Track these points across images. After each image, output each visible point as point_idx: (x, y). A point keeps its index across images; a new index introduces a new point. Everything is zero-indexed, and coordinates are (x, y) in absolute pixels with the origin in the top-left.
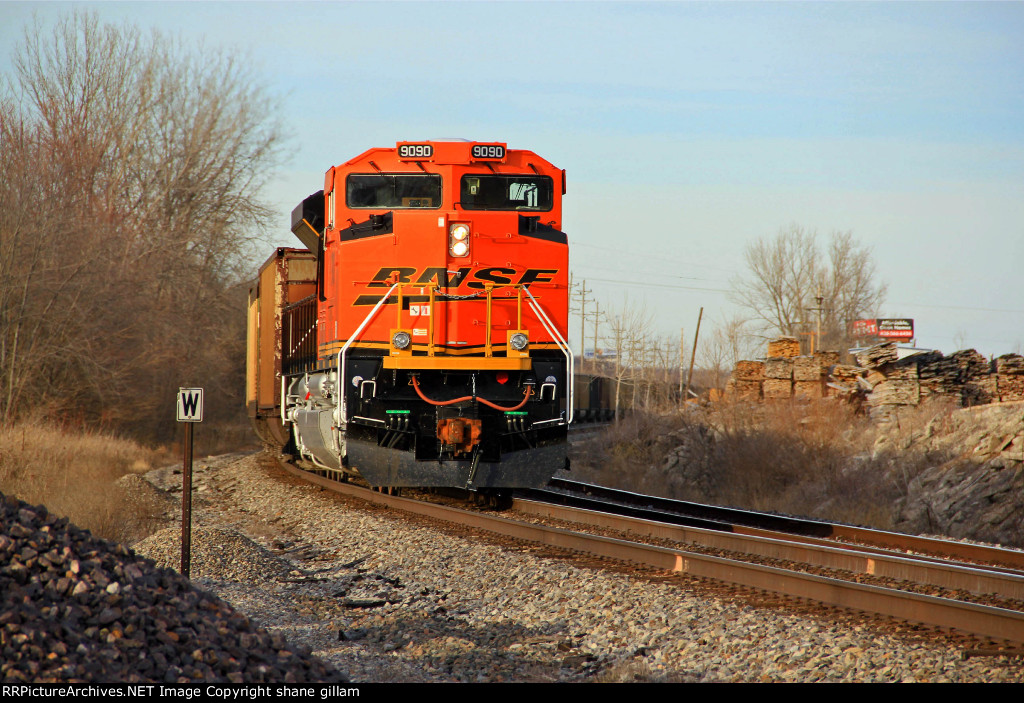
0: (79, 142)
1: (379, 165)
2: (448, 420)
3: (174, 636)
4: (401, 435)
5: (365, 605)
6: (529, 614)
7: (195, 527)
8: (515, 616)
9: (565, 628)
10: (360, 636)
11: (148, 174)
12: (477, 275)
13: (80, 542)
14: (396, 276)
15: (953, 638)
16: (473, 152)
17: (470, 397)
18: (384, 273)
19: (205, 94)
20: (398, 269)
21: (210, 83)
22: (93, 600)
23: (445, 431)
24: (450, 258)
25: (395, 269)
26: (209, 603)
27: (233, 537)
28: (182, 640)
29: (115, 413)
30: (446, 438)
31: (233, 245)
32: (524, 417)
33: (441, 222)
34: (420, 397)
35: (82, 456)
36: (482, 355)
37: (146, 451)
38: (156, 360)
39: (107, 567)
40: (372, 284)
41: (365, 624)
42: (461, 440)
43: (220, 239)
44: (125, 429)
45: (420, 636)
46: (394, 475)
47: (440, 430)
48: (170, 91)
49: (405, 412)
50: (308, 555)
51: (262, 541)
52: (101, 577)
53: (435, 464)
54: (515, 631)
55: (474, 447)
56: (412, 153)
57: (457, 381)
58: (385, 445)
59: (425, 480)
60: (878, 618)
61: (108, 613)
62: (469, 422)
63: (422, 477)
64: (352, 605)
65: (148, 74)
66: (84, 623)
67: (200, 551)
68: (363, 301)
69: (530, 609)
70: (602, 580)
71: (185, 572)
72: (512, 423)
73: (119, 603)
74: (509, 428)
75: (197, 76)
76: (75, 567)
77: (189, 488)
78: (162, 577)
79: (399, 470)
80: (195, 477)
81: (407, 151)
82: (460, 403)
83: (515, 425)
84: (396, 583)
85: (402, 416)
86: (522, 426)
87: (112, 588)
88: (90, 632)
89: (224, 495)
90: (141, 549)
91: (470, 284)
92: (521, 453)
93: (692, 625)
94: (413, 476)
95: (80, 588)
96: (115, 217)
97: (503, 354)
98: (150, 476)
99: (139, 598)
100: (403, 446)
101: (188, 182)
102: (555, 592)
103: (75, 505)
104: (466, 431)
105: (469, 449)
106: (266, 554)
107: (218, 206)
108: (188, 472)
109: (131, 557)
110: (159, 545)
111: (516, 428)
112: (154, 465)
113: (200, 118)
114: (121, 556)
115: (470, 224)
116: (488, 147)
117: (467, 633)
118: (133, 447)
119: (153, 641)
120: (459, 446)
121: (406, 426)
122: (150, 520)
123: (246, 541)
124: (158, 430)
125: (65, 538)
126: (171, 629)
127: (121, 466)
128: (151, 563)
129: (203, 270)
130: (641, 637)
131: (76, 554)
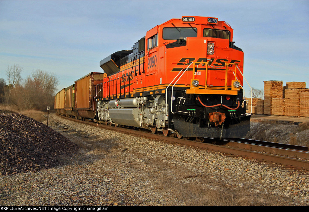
0: (38, 82)
1: (175, 25)
2: (213, 113)
3: (46, 131)
4: (194, 118)
5: (66, 128)
6: (82, 130)
7: (49, 120)
8: (81, 130)
9: (86, 131)
10: (65, 131)
11: (45, 85)
12: (217, 61)
13: (36, 122)
14: (188, 61)
15: (124, 132)
16: (208, 21)
17: (220, 105)
18: (183, 60)
19: (51, 77)
20: (189, 58)
21: (51, 76)
22: (37, 128)
23: (212, 117)
24: (208, 55)
25: (187, 59)
26: (49, 128)
27: (53, 122)
28: (47, 132)
29: (41, 109)
30: (213, 119)
31: (53, 92)
32: (235, 112)
33: (205, 42)
34: (201, 104)
35: (38, 113)
36: (224, 89)
37: (44, 113)
38: (45, 104)
39: (39, 124)
40: (178, 64)
41: (66, 130)
42: (218, 121)
43: (52, 92)
44: (42, 111)
45: (71, 132)
46: (192, 133)
47: (210, 116)
48: (47, 77)
49: (194, 110)
50: (60, 123)
51: (56, 122)
52: (38, 125)
53: (207, 129)
54: (81, 131)
55: (222, 123)
56: (187, 20)
57: (215, 98)
58: (188, 122)
59: (203, 135)
60: (117, 130)
61: (39, 129)
62: (220, 113)
63: (202, 134)
64: (64, 128)
65: (45, 75)
66: (36, 130)
67: (49, 123)
68: (175, 70)
69: (82, 129)
70: (90, 126)
71: (48, 125)
72: (232, 114)
73: (40, 128)
74: (231, 116)
75: (50, 76)
76: (36, 124)
77: (48, 117)
78: (44, 125)
79: (194, 131)
80: (49, 116)
81: (185, 20)
82: (216, 107)
83: (233, 115)
84: (69, 126)
85: (193, 111)
86: (235, 115)
87: (39, 126)
88: (37, 131)
89: (52, 117)
90: (43, 123)
91: (215, 64)
92: (235, 125)
93: (98, 131)
94: (199, 133)
95: (36, 126)
96: (42, 90)
97: (230, 89)
98: (45, 115)
99: (42, 127)
100: (194, 122)
101: (49, 86)
102: (85, 127)
103: (36, 118)
104: (220, 117)
105: (220, 124)
106: (56, 123)
107: (52, 89)
108: (48, 115)
109: (42, 123)
110: (45, 122)
111: (233, 116)
112: (45, 114)
113: (50, 80)
114: (40, 123)
115: (214, 43)
116: (213, 19)
117: (76, 131)
118: (43, 112)
119: (43, 132)
120: (217, 122)
121: (195, 114)
122: (44, 120)
123: (54, 122)
124: (45, 111)
125: (35, 121)
126: (45, 131)
127: (42, 114)
128: (43, 124)
129: (50, 95)
130: (93, 132)
131: (36, 123)
